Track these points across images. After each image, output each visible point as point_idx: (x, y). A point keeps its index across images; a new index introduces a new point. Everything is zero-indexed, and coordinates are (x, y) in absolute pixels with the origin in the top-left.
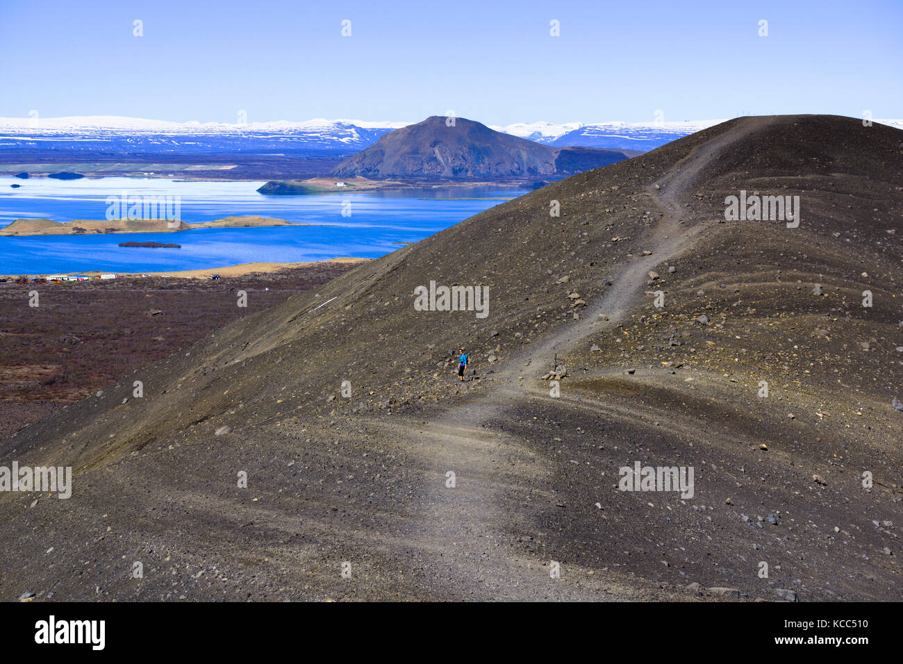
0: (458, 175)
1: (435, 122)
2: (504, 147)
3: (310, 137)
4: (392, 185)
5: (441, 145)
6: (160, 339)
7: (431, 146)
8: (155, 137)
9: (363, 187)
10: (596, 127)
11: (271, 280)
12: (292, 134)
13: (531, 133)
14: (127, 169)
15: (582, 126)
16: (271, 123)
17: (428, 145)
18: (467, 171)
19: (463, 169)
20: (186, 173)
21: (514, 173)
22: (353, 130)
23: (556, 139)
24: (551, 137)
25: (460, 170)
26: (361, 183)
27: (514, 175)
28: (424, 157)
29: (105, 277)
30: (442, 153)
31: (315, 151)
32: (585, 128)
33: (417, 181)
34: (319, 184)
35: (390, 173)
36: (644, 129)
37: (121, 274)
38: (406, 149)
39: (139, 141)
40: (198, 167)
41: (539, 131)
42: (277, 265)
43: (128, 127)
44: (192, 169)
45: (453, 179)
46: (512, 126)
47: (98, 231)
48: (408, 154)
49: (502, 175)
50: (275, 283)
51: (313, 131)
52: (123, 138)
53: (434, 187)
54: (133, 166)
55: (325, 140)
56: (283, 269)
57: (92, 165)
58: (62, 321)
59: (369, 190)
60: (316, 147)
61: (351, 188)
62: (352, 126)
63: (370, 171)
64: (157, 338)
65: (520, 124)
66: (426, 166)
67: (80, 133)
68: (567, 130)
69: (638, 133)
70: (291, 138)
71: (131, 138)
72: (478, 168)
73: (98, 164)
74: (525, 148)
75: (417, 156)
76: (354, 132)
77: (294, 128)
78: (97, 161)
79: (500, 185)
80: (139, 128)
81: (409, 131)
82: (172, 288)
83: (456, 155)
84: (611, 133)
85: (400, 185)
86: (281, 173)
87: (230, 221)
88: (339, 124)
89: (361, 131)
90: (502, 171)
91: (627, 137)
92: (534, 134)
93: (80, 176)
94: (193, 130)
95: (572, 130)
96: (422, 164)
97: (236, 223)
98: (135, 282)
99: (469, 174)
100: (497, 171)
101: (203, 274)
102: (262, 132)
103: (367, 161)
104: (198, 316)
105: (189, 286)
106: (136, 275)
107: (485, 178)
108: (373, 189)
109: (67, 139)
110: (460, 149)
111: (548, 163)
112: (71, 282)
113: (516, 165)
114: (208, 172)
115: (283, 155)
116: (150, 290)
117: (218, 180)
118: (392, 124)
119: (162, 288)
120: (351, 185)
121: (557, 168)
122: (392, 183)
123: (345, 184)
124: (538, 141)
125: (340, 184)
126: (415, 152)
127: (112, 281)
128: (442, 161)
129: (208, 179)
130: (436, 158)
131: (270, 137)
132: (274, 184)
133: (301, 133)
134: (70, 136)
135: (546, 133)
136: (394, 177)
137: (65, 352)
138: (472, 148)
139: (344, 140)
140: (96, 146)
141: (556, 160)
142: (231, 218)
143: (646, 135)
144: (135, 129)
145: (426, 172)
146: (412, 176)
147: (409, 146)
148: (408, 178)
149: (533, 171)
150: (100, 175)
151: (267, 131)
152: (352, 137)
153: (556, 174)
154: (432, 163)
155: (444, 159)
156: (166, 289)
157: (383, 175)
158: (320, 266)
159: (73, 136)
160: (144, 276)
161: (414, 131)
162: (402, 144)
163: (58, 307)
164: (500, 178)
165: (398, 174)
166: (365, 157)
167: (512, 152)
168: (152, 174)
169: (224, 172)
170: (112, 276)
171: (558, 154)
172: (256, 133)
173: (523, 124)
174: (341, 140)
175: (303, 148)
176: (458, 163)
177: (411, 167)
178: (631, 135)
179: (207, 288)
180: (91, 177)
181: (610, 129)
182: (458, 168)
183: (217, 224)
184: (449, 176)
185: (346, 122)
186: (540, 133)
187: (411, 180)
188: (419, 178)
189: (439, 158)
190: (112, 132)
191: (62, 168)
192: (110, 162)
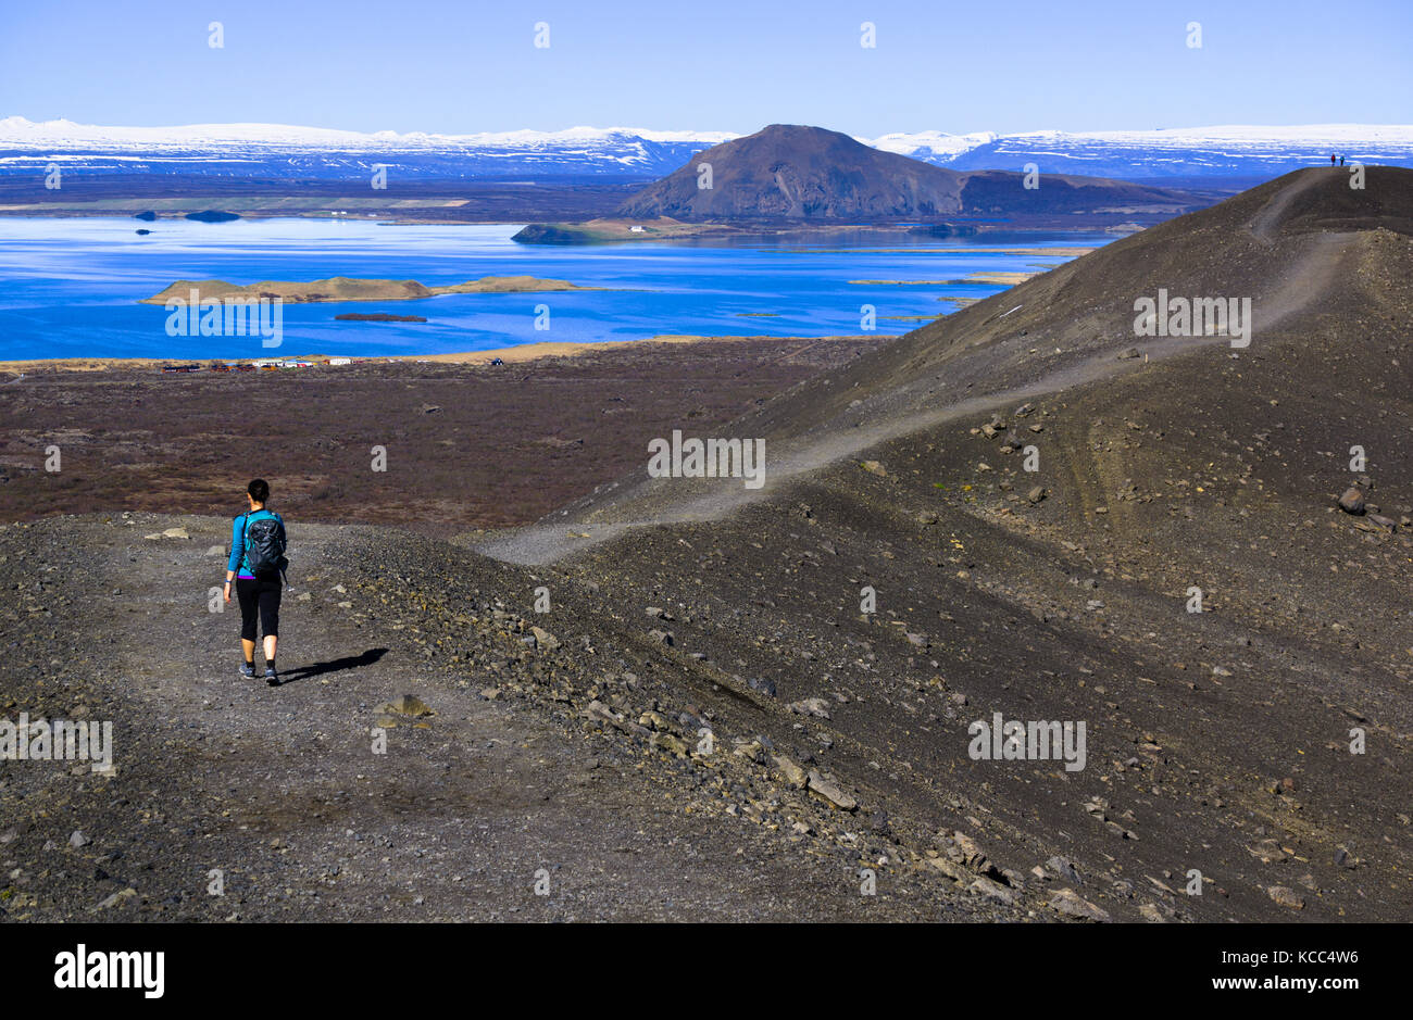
0: (811, 213)
1: (776, 133)
2: (882, 171)
3: (575, 156)
4: (715, 231)
5: (785, 168)
6: (448, 443)
7: (770, 169)
8: (331, 156)
9: (671, 234)
10: (1017, 139)
11: (576, 365)
12: (543, 152)
13: (914, 149)
14: (301, 206)
15: (995, 138)
16: (510, 134)
17: (765, 169)
18: (826, 208)
19: (819, 205)
20: (394, 211)
21: (897, 211)
22: (638, 145)
23: (954, 158)
24: (945, 154)
25: (816, 207)
26: (668, 226)
27: (899, 214)
28: (760, 188)
29: (336, 362)
30: (787, 181)
31: (582, 178)
32: (1000, 141)
33: (752, 224)
34: (605, 228)
35: (708, 211)
36: (1093, 143)
37: (357, 359)
38: (732, 174)
39: (308, 163)
40: (410, 203)
41: (928, 145)
42: (578, 345)
43: (289, 140)
44: (402, 206)
45: (806, 220)
46: (885, 138)
47: (298, 299)
48: (736, 182)
49: (880, 215)
50: (584, 371)
51: (575, 146)
52: (282, 157)
53: (779, 233)
54: (311, 201)
55: (595, 161)
56: (587, 351)
57: (248, 200)
58: (303, 420)
59: (681, 237)
60: (582, 171)
61: (654, 234)
62: (637, 139)
63: (677, 208)
64: (444, 442)
65: (896, 135)
66: (763, 201)
67: (215, 150)
68: (970, 144)
69: (1083, 149)
70: (542, 158)
71: (294, 157)
72: (843, 204)
73: (257, 198)
74: (914, 173)
75: (748, 185)
76: (641, 148)
77: (546, 142)
78: (254, 194)
79: (879, 230)
80: (306, 142)
81: (737, 147)
82: (439, 376)
83: (809, 185)
84: (1042, 149)
85: (724, 230)
86: (539, 212)
87: (488, 283)
88: (617, 135)
89: (651, 146)
90: (879, 208)
91: (1066, 155)
92: (918, 150)
93: (234, 217)
94: (389, 145)
95: (978, 144)
96: (757, 198)
97: (497, 287)
98: (384, 368)
99: (830, 213)
100: (872, 208)
101: (476, 358)
102: (497, 147)
103: (673, 193)
104: (491, 413)
105: (463, 375)
106: (380, 360)
107: (853, 219)
108: (687, 236)
109: (197, 159)
110: (815, 175)
111: (950, 196)
112: (288, 369)
113: (901, 199)
114: (428, 210)
115: (532, 183)
116: (408, 379)
117: (446, 222)
118: (697, 134)
119: (426, 377)
120: (652, 230)
121: (964, 204)
122: (716, 227)
123: (644, 228)
124: (926, 160)
125: (637, 229)
126: (746, 179)
127: (350, 368)
128: (788, 193)
129: (431, 222)
130: (778, 188)
131: (509, 155)
132: (538, 228)
133: (557, 150)
134: (199, 155)
135: (939, 149)
136: (715, 217)
137: (326, 459)
138: (835, 174)
139: (625, 160)
140: (241, 170)
141: (962, 193)
142: (490, 279)
143: (1095, 151)
144: (300, 143)
145: (763, 211)
146: (741, 217)
147: (738, 170)
148: (740, 220)
149: (927, 208)
150: (264, 215)
151: (505, 147)
152: (637, 155)
153: (963, 212)
154: (774, 197)
155: (791, 189)
156: (431, 378)
157: (697, 215)
158: (640, 347)
159: (205, 154)
160: (392, 361)
161: (743, 149)
162: (727, 167)
163: (288, 402)
164: (877, 220)
165: (721, 213)
166: (668, 187)
167: (896, 178)
168: (343, 213)
169: (453, 210)
170: (347, 361)
171: (965, 182)
172: (487, 150)
173: (901, 135)
174: (619, 160)
175: (561, 172)
176: (812, 196)
177: (741, 203)
178: (1072, 153)
179: (488, 377)
180: (251, 219)
181: (1039, 142)
182: (812, 204)
183: (469, 288)
184: (798, 216)
185: (629, 132)
186: (928, 149)
187: (742, 223)
188: (753, 219)
189: (784, 188)
190: (265, 148)
191: (203, 204)
192: (277, 195)
